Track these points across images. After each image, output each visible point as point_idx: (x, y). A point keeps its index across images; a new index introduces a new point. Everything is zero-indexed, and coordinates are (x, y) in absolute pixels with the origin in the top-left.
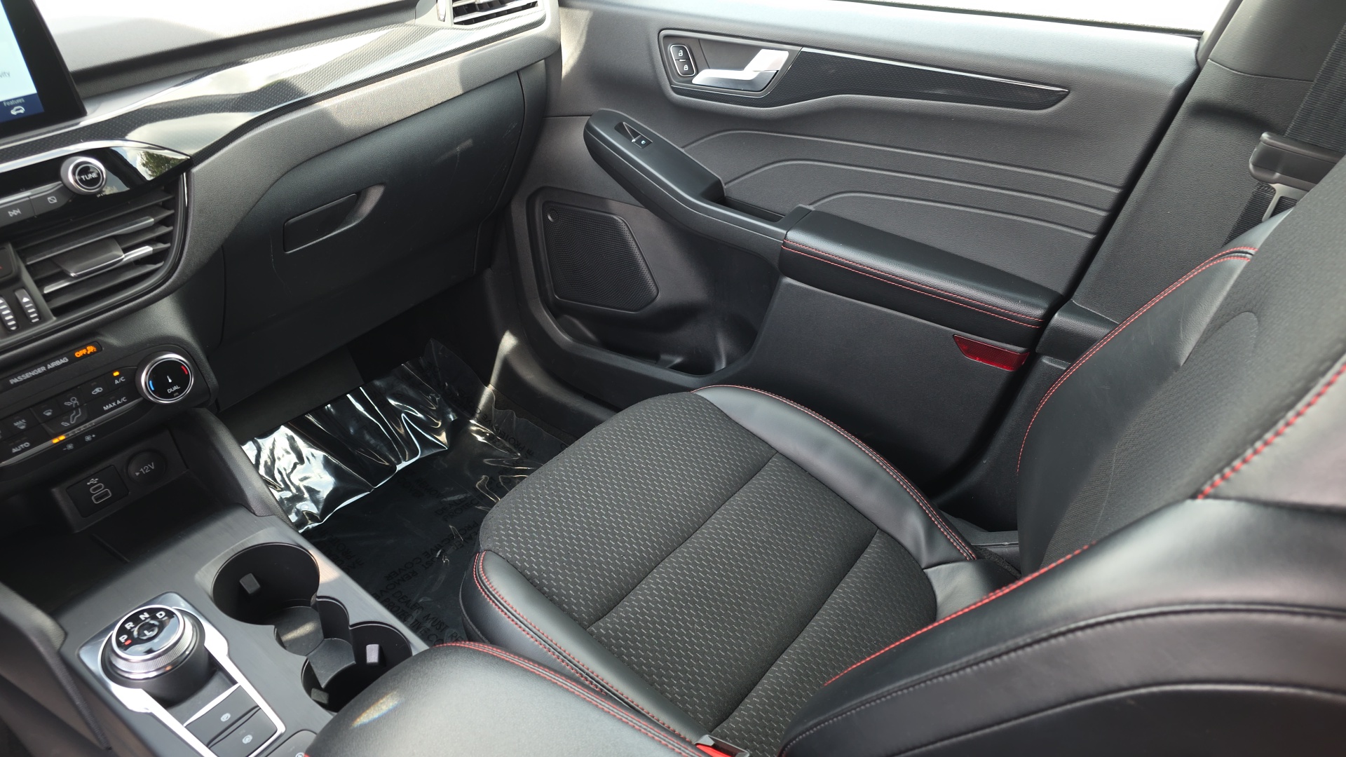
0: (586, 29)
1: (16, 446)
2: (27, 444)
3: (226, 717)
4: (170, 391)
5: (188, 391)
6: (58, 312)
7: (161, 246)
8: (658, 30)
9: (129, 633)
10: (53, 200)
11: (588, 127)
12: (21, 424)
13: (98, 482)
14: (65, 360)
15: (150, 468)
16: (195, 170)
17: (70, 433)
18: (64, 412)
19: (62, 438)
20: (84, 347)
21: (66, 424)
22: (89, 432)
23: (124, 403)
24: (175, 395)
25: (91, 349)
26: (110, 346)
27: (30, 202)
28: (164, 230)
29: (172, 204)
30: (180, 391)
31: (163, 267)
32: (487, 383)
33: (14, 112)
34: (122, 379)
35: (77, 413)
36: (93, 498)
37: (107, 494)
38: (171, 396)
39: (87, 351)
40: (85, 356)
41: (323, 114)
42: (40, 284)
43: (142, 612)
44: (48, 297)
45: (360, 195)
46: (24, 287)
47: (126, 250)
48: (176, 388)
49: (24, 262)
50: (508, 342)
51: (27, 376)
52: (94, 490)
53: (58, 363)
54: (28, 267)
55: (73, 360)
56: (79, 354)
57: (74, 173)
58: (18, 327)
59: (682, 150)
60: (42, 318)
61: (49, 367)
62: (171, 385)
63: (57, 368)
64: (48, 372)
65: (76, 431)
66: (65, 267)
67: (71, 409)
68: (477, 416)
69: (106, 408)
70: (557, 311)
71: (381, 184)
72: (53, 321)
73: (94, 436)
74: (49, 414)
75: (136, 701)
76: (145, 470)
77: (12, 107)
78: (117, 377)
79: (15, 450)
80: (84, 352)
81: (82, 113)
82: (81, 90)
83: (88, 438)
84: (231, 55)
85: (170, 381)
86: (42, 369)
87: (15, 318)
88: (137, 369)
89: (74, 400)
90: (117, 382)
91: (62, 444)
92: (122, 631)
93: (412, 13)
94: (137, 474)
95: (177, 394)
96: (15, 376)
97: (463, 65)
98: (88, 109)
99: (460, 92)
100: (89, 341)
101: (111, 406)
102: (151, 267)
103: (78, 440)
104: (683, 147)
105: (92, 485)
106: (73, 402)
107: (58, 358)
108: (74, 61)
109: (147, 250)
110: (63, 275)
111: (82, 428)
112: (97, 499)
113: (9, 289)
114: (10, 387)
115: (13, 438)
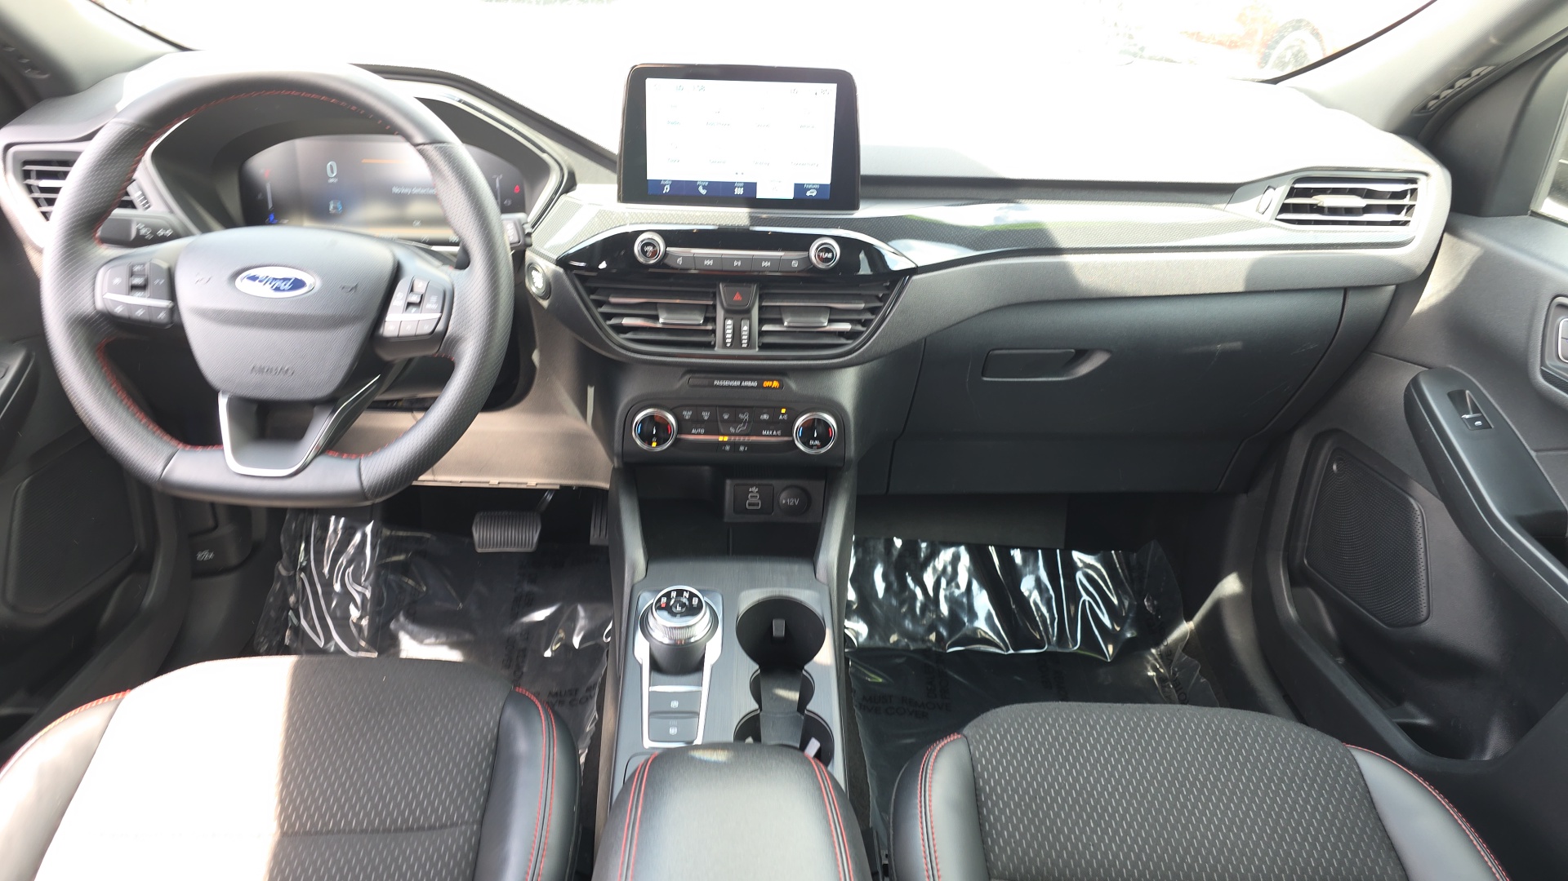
0: (1468, 268)
1: (696, 429)
2: (703, 431)
3: (675, 704)
4: (812, 442)
5: (823, 451)
6: (763, 347)
7: (859, 328)
8: (1554, 295)
9: (669, 599)
10: (795, 264)
11: (1415, 382)
12: (706, 415)
13: (757, 492)
14: (755, 384)
15: (794, 502)
16: (915, 278)
17: (733, 438)
18: (735, 421)
19: (726, 439)
20: (772, 380)
21: (732, 430)
22: (744, 444)
23: (777, 436)
24: (813, 448)
25: (776, 384)
26: (789, 388)
27: (780, 260)
28: (869, 316)
29: (883, 299)
30: (819, 447)
31: (852, 344)
32: (1189, 618)
33: (808, 194)
34: (785, 417)
35: (744, 426)
36: (748, 502)
37: (758, 505)
38: (811, 447)
39: (773, 384)
40: (769, 388)
41: (1064, 267)
42: (762, 322)
43: (687, 591)
44: (762, 334)
45: (1081, 354)
46: (750, 319)
47: (831, 321)
48: (817, 442)
49: (760, 301)
50: (1231, 585)
51: (726, 383)
52: (752, 497)
53: (749, 384)
54: (761, 308)
55: (760, 386)
56: (767, 384)
57: (817, 249)
58: (731, 345)
59: (1533, 454)
60: (750, 345)
61: (743, 383)
62: (815, 439)
63: (747, 387)
64: (740, 387)
65: (737, 438)
66: (784, 316)
67: (741, 421)
68: (1162, 647)
69: (764, 433)
70: (1298, 579)
71: (1108, 351)
72: (756, 351)
73: (746, 448)
74: (726, 418)
75: (641, 650)
76: (790, 502)
77: (807, 190)
78: (783, 414)
79: (694, 431)
80: (771, 384)
81: (855, 207)
82: (861, 190)
83: (742, 448)
84: (1010, 193)
85: (816, 435)
86: (739, 383)
87: (733, 338)
88: (798, 415)
90: (781, 417)
91: (724, 443)
92: (668, 595)
93: (1228, 197)
94: (784, 502)
95: (815, 448)
96: (720, 379)
97: (1256, 265)
98: (861, 207)
99: (1241, 288)
100: (778, 377)
101: (768, 433)
102: (843, 341)
103: (735, 446)
104: (1536, 451)
105: (752, 492)
106: (745, 416)
107: (752, 380)
108: (869, 165)
109: (847, 327)
110: (780, 322)
111: (742, 438)
112: (749, 505)
113: (739, 317)
114: (712, 386)
115: (697, 421)
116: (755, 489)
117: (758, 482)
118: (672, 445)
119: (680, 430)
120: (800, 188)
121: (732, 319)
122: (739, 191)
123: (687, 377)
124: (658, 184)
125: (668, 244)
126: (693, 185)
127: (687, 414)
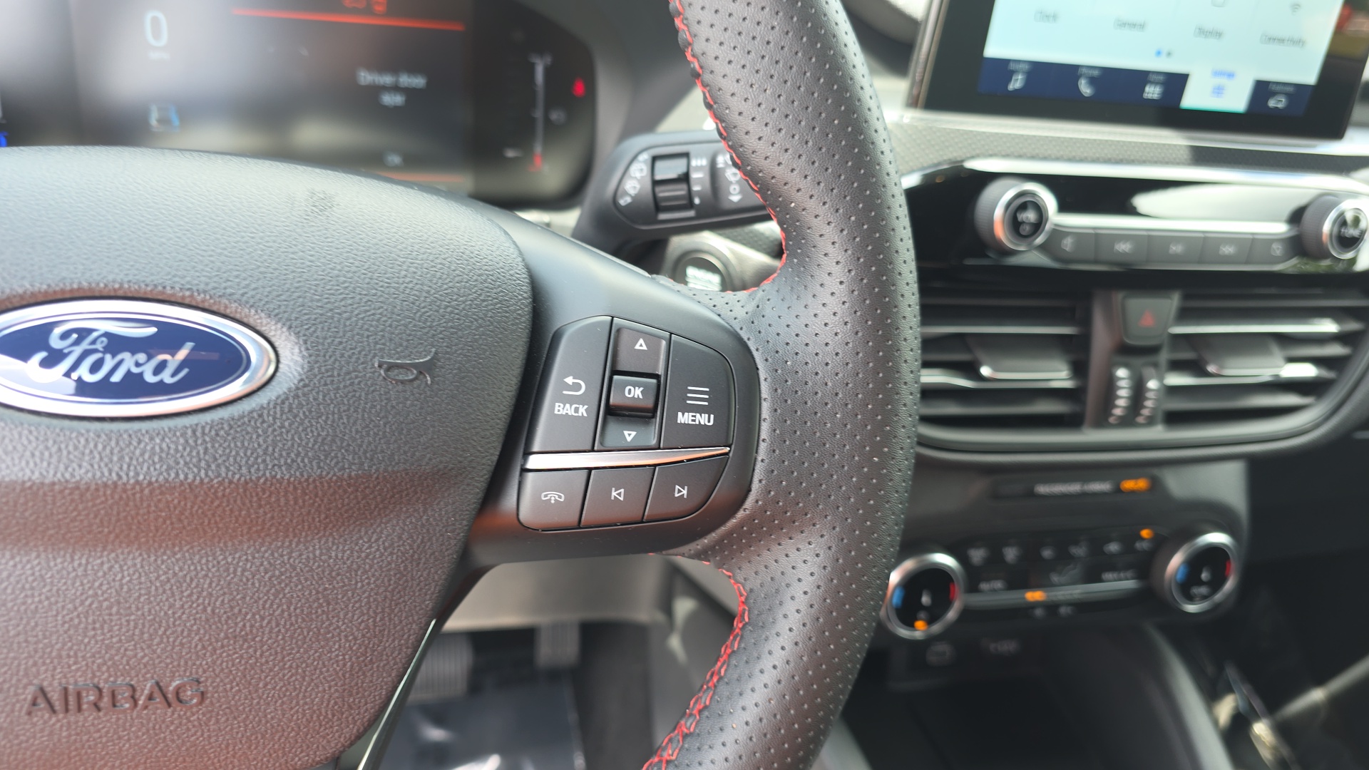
1: (990, 581)
2: (1001, 585)
4: (1198, 592)
7: (1328, 373)
10: (1276, 251)
12: (1011, 554)
14: (1109, 486)
17: (1052, 593)
18: (1063, 558)
19: (1039, 596)
20: (1135, 477)
21: (1054, 578)
22: (1068, 601)
23: (1133, 580)
24: (1196, 599)
25: (1143, 485)
26: (1166, 487)
27: (1252, 240)
28: (1343, 349)
31: (1315, 407)
33: (1272, 103)
35: (1074, 568)
38: (1191, 599)
39: (1137, 484)
40: (1131, 492)
46: (1158, 365)
47: (1287, 361)
48: (1203, 589)
51: (1057, 489)
53: (1098, 487)
55: (1117, 490)
56: (1126, 485)
57: (1337, 219)
58: (1122, 420)
60: (1152, 420)
61: (1085, 488)
62: (1202, 584)
63: (1094, 493)
64: (1083, 494)
65: (1060, 593)
66: (1207, 357)
67: (1071, 559)
69: (1107, 576)
72: (1154, 431)
73: (1071, 610)
74: (1046, 555)
76: (1000, 648)
77: (1273, 94)
79: (983, 587)
80: (1133, 484)
81: (1340, 134)
83: (1063, 610)
86: (1078, 488)
87: (1127, 407)
90: (1138, 544)
91: (1034, 605)
94: (991, 649)
95: (1199, 599)
96: (1045, 483)
100: (1144, 475)
101: (1111, 575)
102: (1295, 400)
103: (1051, 607)
106: (1080, 550)
107: (1101, 482)
109: (1308, 371)
111: (1067, 591)
113: (1138, 361)
114: (1032, 494)
115: (994, 564)
118: (952, 623)
120: (1262, 90)
121: (1126, 365)
122: (1152, 92)
123: (987, 481)
124: (1004, 67)
125: (1064, 207)
126: (1070, 72)
127: (977, 555)
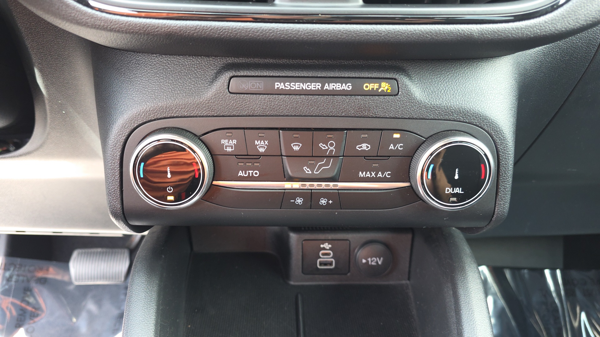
1: (245, 169)
2: (256, 174)
4: (449, 190)
12: (261, 146)
13: (330, 249)
14: (347, 87)
15: (377, 262)
18: (312, 155)
22: (326, 194)
23: (384, 179)
24: (452, 199)
25: (385, 86)
26: (409, 94)
30: (460, 198)
34: (399, 147)
35: (327, 164)
36: (319, 260)
37: (331, 264)
39: (380, 87)
40: (373, 94)
48: (458, 190)
51: (297, 86)
52: (323, 254)
55: (357, 90)
56: (369, 86)
61: (326, 87)
63: (334, 92)
64: (322, 91)
65: (316, 185)
73: (331, 202)
74: (296, 148)
76: (372, 261)
78: (396, 142)
79: (241, 174)
80: (376, 86)
83: (323, 202)
85: (456, 177)
86: (315, 86)
88: (424, 142)
89: (332, 145)
90: (392, 147)
91: (294, 194)
94: (364, 261)
95: (455, 199)
96: (284, 80)
101: (368, 175)
103: (311, 197)
105: (324, 249)
106: (328, 147)
107: (341, 80)
112: (321, 264)
116: (327, 246)
117: (330, 236)
118: (202, 198)
119: (216, 174)
123: (228, 74)
127: (228, 145)
